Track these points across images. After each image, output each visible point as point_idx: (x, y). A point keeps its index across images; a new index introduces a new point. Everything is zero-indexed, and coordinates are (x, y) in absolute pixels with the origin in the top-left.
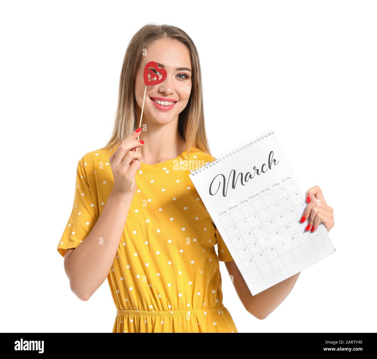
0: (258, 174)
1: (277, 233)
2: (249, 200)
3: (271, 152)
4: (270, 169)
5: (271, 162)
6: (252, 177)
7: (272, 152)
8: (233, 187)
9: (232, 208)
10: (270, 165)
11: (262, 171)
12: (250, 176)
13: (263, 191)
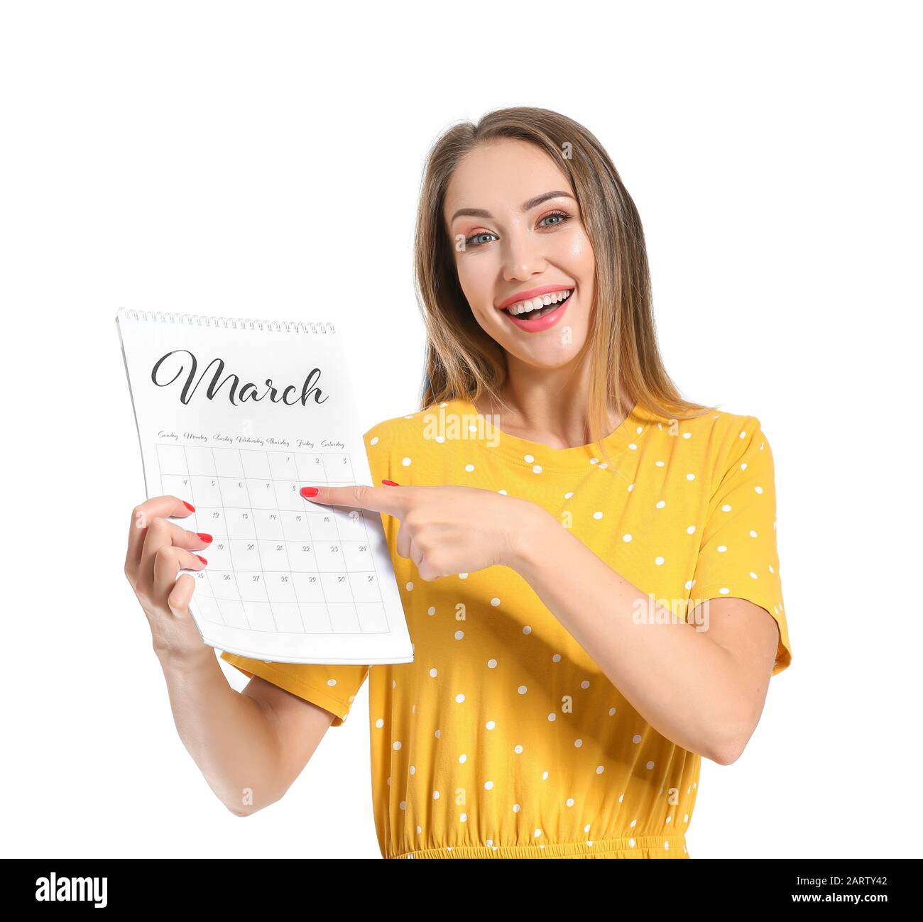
0: (272, 397)
1: (280, 548)
2: (236, 442)
3: (316, 370)
4: (304, 403)
5: (310, 391)
6: (257, 398)
7: (318, 372)
8: (210, 395)
9: (191, 436)
10: (306, 396)
11: (284, 397)
12: (254, 394)
13: (272, 441)
